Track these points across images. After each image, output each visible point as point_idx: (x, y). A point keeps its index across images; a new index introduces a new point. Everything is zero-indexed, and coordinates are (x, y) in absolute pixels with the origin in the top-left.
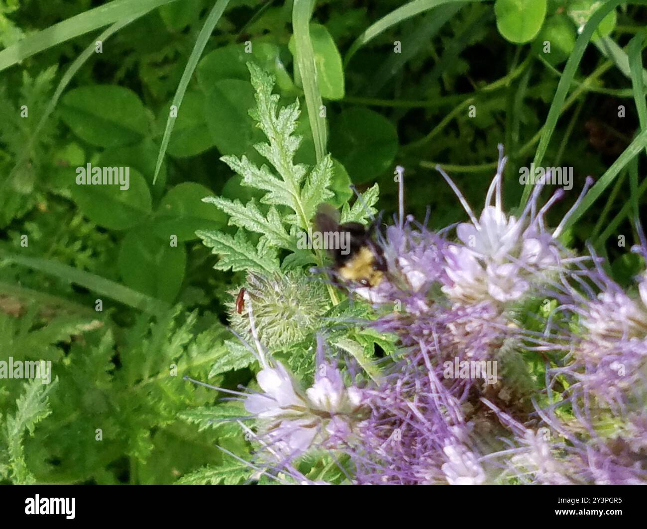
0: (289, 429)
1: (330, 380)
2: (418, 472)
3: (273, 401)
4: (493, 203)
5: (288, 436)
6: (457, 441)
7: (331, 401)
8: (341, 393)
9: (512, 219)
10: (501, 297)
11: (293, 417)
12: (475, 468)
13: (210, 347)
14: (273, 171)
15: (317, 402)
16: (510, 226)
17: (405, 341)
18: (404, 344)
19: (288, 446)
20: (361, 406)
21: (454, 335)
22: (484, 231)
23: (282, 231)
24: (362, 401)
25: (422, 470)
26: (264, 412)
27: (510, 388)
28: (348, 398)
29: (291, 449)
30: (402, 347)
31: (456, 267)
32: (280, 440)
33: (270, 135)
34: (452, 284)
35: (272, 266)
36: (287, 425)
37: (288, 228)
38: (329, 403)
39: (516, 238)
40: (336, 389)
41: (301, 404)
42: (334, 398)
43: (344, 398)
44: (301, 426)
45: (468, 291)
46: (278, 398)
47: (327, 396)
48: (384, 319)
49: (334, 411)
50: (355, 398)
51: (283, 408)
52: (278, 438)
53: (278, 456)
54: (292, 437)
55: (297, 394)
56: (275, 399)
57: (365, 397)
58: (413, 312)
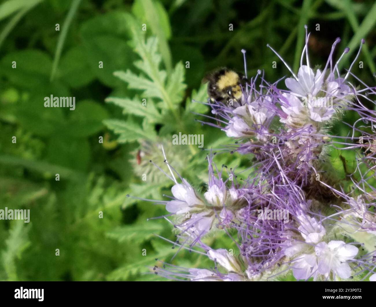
0: (196, 219)
1: (218, 186)
2: (282, 235)
3: (185, 203)
4: (305, 63)
5: (196, 223)
6: (304, 212)
7: (220, 198)
8: (225, 193)
9: (318, 71)
10: (319, 119)
11: (197, 212)
12: (319, 226)
13: (116, 195)
14: (147, 77)
15: (211, 201)
16: (317, 76)
17: (258, 158)
18: (258, 159)
19: (198, 229)
20: (238, 199)
21: (290, 149)
22: (301, 81)
23: (156, 112)
24: (238, 197)
25: (284, 234)
26: (179, 211)
27: (326, 179)
28: (230, 195)
29: (199, 231)
30: (257, 162)
31: (288, 105)
32: (192, 226)
33: (142, 54)
34: (285, 116)
35: (152, 136)
36: (195, 217)
37: (160, 111)
38: (218, 200)
39: (322, 82)
40: (222, 191)
41: (201, 203)
42: (221, 196)
43: (227, 196)
44: (203, 216)
45: (296, 120)
46: (187, 201)
47: (217, 196)
48: (243, 146)
49: (221, 205)
50: (234, 194)
51: (191, 207)
52: (190, 225)
53: (192, 237)
54: (199, 224)
55: (197, 197)
56: (185, 202)
57: (240, 194)
58: (262, 138)
